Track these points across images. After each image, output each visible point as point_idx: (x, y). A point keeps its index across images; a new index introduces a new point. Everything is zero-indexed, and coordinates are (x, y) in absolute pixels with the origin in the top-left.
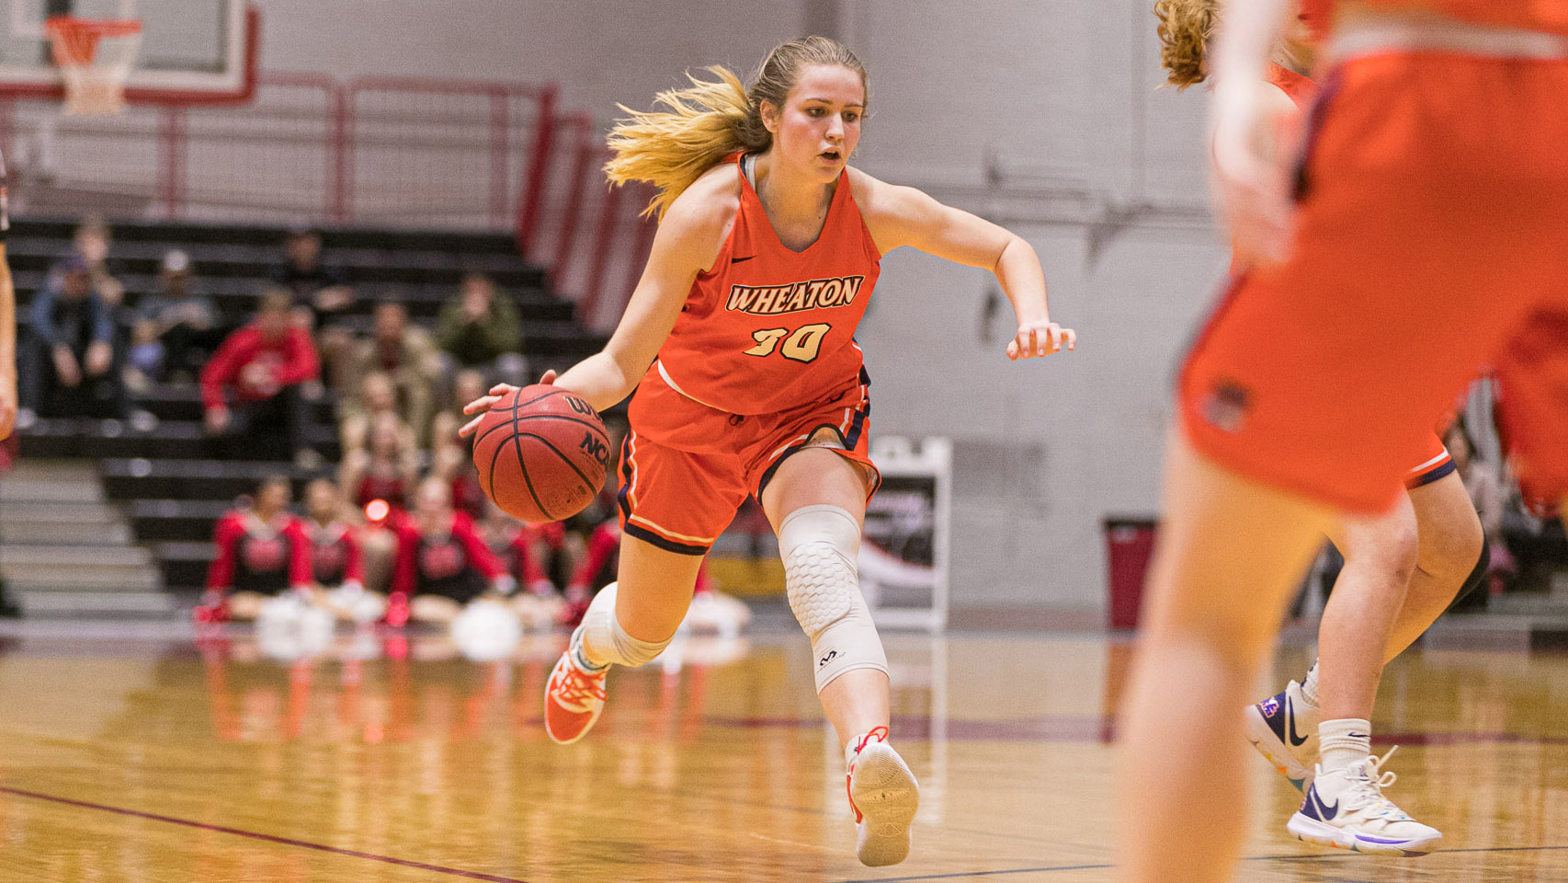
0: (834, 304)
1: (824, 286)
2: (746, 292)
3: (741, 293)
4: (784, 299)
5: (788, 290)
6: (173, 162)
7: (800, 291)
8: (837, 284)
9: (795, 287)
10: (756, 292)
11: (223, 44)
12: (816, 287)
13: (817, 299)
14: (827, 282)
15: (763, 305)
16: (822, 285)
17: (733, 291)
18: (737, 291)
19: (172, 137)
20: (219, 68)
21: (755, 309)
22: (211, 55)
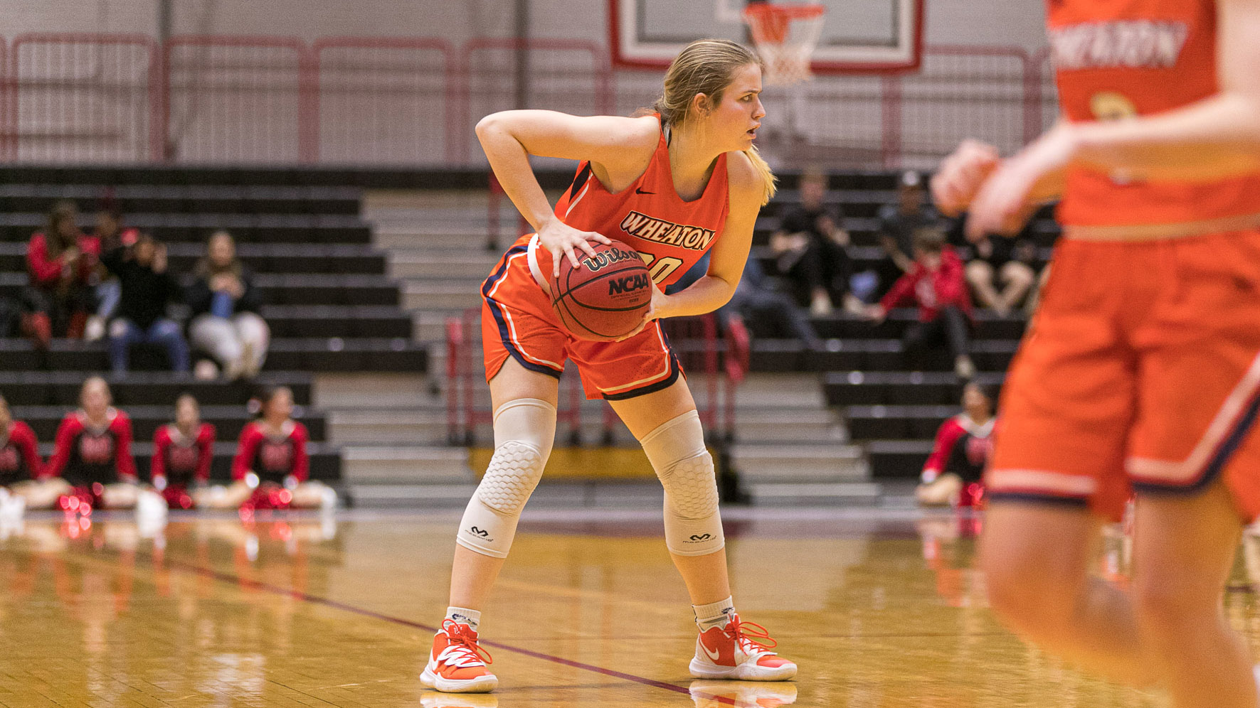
0: (693, 247)
1: (692, 231)
2: (639, 218)
3: (636, 217)
4: (663, 232)
5: (669, 226)
6: (892, 120)
7: (676, 230)
8: (700, 232)
9: (674, 226)
10: (647, 220)
11: (895, 23)
12: (686, 230)
13: (684, 240)
14: (694, 229)
15: (648, 231)
16: (690, 230)
17: (630, 215)
18: (633, 215)
19: (892, 100)
20: (894, 43)
21: (641, 233)
22: (887, 34)
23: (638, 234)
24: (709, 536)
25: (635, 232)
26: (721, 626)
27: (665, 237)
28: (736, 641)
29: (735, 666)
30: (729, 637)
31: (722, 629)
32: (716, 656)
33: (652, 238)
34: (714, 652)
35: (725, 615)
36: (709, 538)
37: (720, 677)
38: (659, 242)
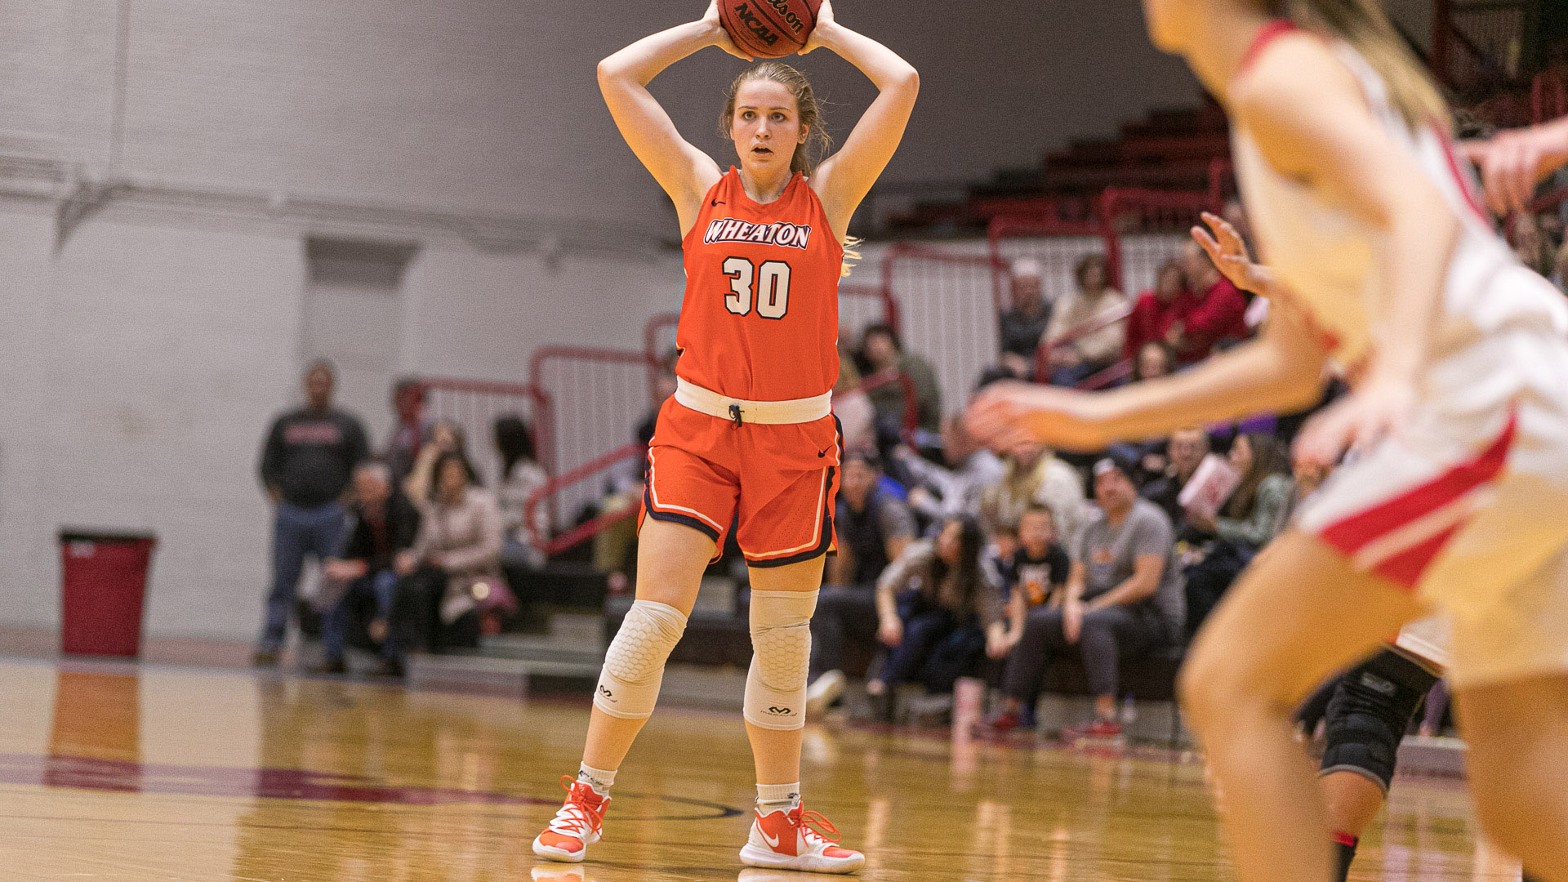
16: (779, 226)
23: (721, 238)
24: (789, 711)
25: (718, 238)
26: (786, 810)
27: (750, 235)
28: (799, 829)
29: (796, 855)
30: (793, 823)
31: (787, 814)
32: (775, 842)
33: (737, 238)
34: (773, 838)
35: (791, 799)
36: (789, 714)
37: (776, 866)
38: (745, 240)
